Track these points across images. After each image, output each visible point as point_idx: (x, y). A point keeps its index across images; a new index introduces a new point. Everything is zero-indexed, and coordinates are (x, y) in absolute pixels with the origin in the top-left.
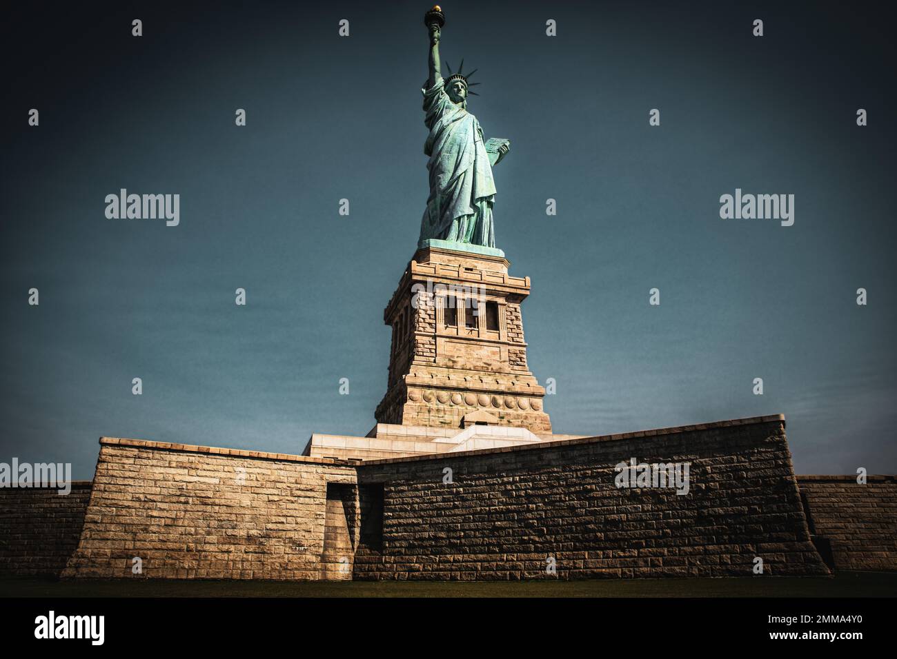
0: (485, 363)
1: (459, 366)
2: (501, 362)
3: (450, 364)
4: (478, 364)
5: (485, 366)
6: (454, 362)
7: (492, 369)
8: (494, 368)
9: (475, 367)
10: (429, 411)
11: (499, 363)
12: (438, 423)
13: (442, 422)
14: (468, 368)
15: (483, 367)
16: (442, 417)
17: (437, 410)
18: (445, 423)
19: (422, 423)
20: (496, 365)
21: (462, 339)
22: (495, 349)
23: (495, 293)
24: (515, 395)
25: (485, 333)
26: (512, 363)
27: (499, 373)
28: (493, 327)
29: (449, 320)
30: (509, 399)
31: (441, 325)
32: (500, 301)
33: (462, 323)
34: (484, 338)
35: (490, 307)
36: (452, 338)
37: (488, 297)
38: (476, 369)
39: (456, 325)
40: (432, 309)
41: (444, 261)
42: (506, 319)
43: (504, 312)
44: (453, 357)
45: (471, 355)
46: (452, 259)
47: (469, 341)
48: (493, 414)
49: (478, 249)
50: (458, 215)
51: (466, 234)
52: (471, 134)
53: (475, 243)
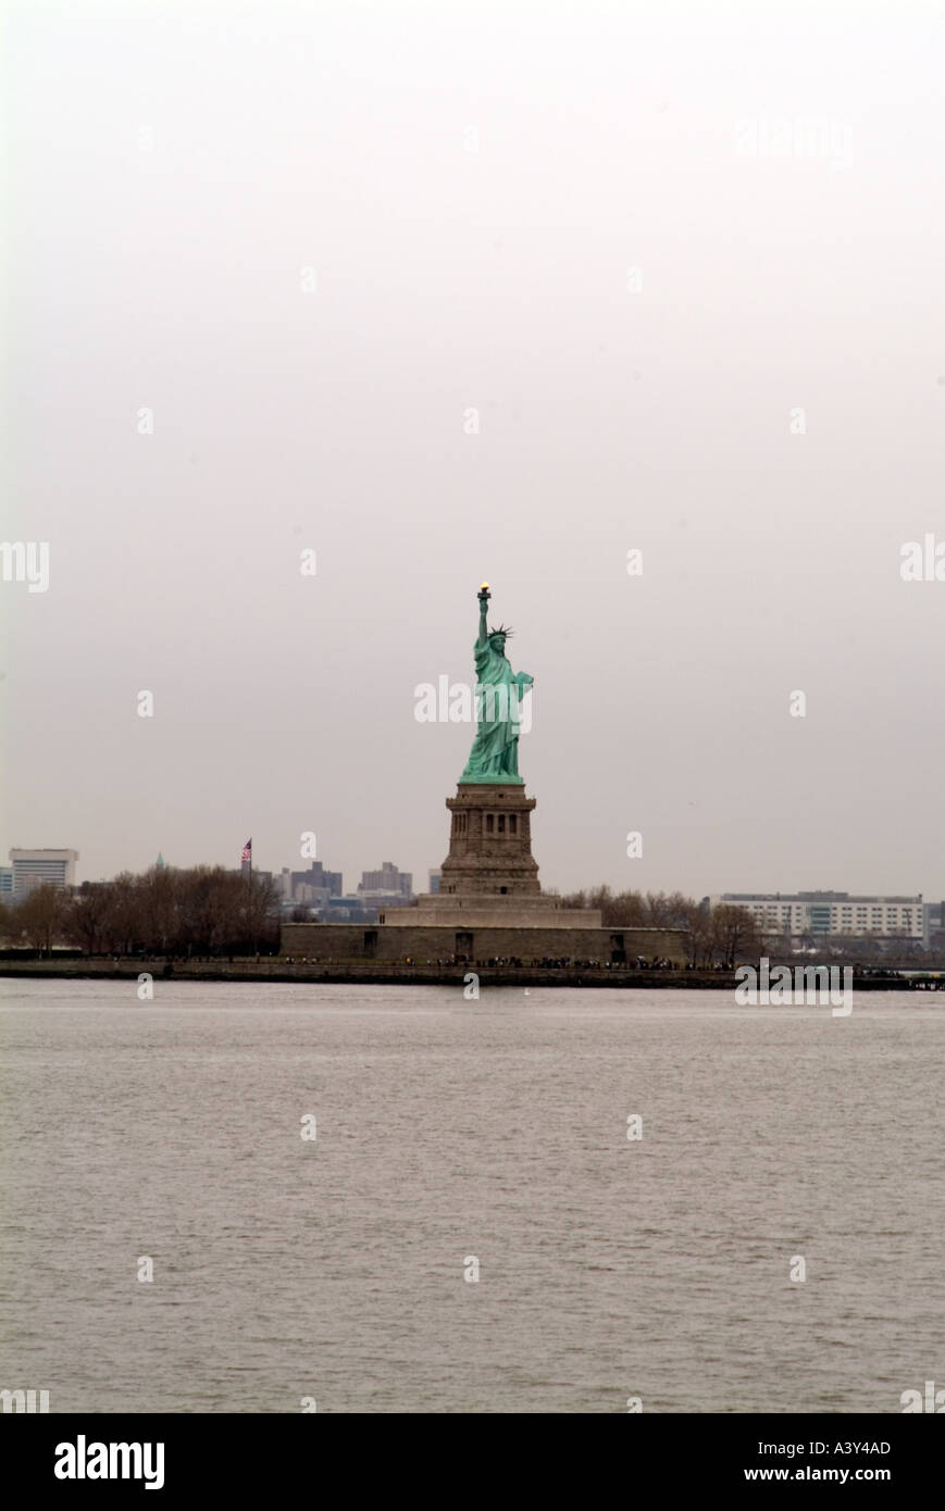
21: (495, 840)
22: (513, 843)
23: (516, 811)
24: (523, 870)
25: (508, 835)
26: (523, 850)
27: (515, 857)
28: (514, 830)
29: (490, 829)
30: (520, 873)
31: (485, 833)
32: (519, 815)
33: (496, 831)
34: (508, 838)
35: (513, 818)
36: (490, 840)
37: (512, 813)
38: (503, 856)
39: (493, 831)
40: (480, 823)
41: (487, 791)
42: (521, 825)
43: (520, 821)
44: (490, 850)
45: (500, 848)
46: (491, 788)
47: (499, 841)
48: (510, 882)
49: (505, 778)
50: (496, 757)
51: (500, 764)
53: (507, 770)
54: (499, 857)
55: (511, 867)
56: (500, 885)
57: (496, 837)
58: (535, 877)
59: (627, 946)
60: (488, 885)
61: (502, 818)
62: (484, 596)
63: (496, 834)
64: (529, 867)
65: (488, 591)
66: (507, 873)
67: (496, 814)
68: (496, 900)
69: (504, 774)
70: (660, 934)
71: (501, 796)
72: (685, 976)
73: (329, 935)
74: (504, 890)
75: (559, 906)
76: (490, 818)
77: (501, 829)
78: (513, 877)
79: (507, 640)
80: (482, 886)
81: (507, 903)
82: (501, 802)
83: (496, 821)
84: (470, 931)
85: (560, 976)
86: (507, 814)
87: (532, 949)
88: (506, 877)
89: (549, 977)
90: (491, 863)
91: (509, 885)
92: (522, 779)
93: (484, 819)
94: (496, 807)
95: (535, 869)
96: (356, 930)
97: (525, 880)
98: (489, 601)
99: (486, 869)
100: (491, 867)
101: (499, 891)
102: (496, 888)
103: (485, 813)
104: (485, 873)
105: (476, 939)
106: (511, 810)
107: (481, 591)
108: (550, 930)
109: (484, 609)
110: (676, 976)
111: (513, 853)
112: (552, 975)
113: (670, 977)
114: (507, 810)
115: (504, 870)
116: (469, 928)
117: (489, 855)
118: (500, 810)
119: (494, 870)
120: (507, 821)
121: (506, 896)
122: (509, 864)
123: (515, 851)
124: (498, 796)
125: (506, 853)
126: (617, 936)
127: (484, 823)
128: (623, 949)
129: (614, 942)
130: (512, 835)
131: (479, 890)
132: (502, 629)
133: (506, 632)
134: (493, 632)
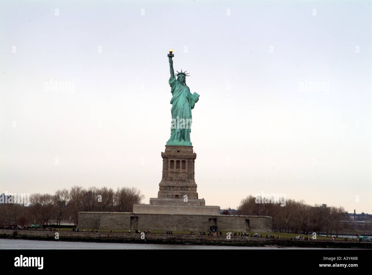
17: (166, 192)
21: (175, 172)
22: (184, 174)
23: (185, 158)
24: (187, 187)
25: (181, 170)
26: (188, 178)
27: (184, 181)
28: (184, 168)
29: (172, 167)
30: (186, 188)
31: (169, 169)
32: (186, 160)
33: (175, 168)
34: (181, 171)
35: (184, 162)
36: (172, 172)
37: (183, 160)
38: (178, 180)
39: (173, 168)
40: (167, 164)
41: (172, 149)
42: (188, 165)
43: (187, 163)
44: (172, 177)
45: (177, 177)
46: (174, 148)
47: (176, 173)
48: (180, 193)
49: (182, 143)
50: (178, 132)
51: (181, 136)
52: (183, 101)
53: (184, 138)
54: (176, 181)
55: (182, 185)
56: (175, 194)
57: (175, 171)
58: (196, 191)
59: (218, 224)
60: (169, 194)
61: (178, 162)
62: (171, 56)
63: (175, 170)
64: (191, 185)
65: (172, 53)
66: (179, 188)
67: (175, 160)
68: (170, 201)
69: (182, 141)
71: (178, 151)
72: (200, 238)
73: (86, 217)
74: (177, 196)
76: (172, 161)
77: (178, 167)
78: (182, 190)
79: (186, 77)
80: (166, 195)
81: (176, 203)
82: (178, 154)
83: (175, 163)
84: (137, 216)
85: (137, 237)
86: (181, 160)
87: (159, 224)
88: (179, 190)
89: (132, 238)
90: (171, 184)
91: (180, 194)
92: (191, 144)
93: (169, 162)
94: (174, 157)
95: (195, 186)
96: (97, 215)
97: (189, 192)
98: (173, 59)
99: (168, 187)
100: (171, 185)
101: (174, 197)
102: (173, 196)
103: (170, 160)
104: (168, 188)
105: (139, 219)
106: (182, 158)
107: (169, 53)
108: (165, 215)
109: (171, 62)
110: (194, 238)
111: (183, 179)
112: (133, 237)
113: (191, 238)
114: (180, 158)
115: (178, 187)
116: (137, 214)
117: (171, 180)
118: (177, 158)
119: (173, 187)
120: (181, 163)
121: (178, 200)
122: (181, 184)
123: (186, 178)
124: (177, 151)
125: (179, 179)
126: (213, 219)
127: (169, 164)
128: (216, 225)
129: (212, 221)
130: (184, 170)
131: (165, 196)
132: (183, 72)
133: (185, 73)
134: (178, 73)
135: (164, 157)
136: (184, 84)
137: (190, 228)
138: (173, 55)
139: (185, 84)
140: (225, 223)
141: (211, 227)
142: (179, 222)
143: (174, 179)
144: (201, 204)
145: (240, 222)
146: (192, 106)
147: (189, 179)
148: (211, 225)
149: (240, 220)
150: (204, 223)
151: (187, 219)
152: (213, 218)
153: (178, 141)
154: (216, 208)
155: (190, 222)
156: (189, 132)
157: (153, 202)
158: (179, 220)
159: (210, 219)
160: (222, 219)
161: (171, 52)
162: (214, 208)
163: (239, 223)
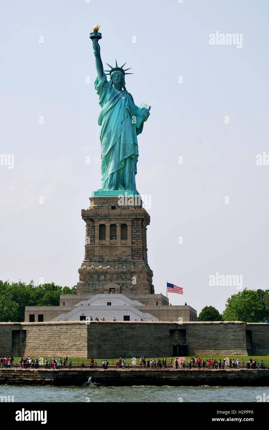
0: (119, 258)
1: (105, 260)
2: (127, 256)
3: (101, 260)
4: (115, 258)
5: (119, 259)
6: (103, 259)
7: (122, 260)
8: (123, 260)
9: (113, 260)
10: (89, 285)
11: (126, 257)
12: (92, 290)
13: (94, 290)
14: (110, 261)
15: (117, 260)
16: (95, 287)
17: (92, 284)
18: (96, 290)
19: (85, 290)
20: (124, 258)
21: (107, 247)
22: (124, 249)
23: (126, 220)
24: (132, 273)
25: (118, 241)
26: (133, 256)
27: (125, 262)
28: (124, 237)
29: (102, 236)
30: (128, 276)
31: (97, 241)
32: (128, 223)
33: (108, 238)
34: (119, 244)
36: (103, 246)
38: (114, 261)
39: (105, 239)
40: (93, 232)
41: (101, 204)
42: (132, 232)
43: (129, 228)
44: (103, 256)
45: (112, 254)
46: (105, 201)
47: (111, 247)
48: (119, 284)
49: (121, 192)
51: (118, 182)
52: (120, 117)
53: (124, 185)
54: (111, 262)
55: (121, 271)
56: (108, 287)
57: (108, 244)
59: (190, 340)
62: (96, 36)
63: (108, 241)
64: (137, 269)
65: (99, 32)
66: (116, 276)
67: (108, 223)
69: (121, 189)
70: (223, 326)
71: (113, 207)
75: (160, 303)
76: (102, 227)
77: (113, 236)
78: (122, 278)
82: (112, 212)
83: (108, 229)
86: (118, 224)
88: (116, 280)
90: (101, 268)
91: (117, 287)
93: (97, 228)
94: (106, 217)
99: (96, 273)
100: (101, 271)
103: (97, 224)
104: (96, 276)
107: (93, 32)
109: (97, 49)
114: (118, 220)
117: (101, 261)
118: (111, 220)
119: (105, 273)
120: (118, 229)
122: (119, 268)
123: (129, 256)
124: (111, 208)
125: (116, 258)
126: (179, 330)
127: (97, 232)
128: (185, 343)
129: (177, 336)
130: (123, 242)
131: (89, 292)
132: (119, 66)
133: (124, 68)
134: (110, 69)
135: (86, 218)
136: (123, 89)
137: (130, 352)
138: (101, 34)
139: (125, 89)
140: (204, 338)
141: (175, 348)
142: (103, 338)
143: (106, 258)
144: (157, 303)
145: (234, 335)
146: (138, 127)
147: (135, 258)
148: (175, 344)
149: (234, 332)
150: (160, 338)
151: (122, 332)
152: (179, 328)
153: (114, 189)
154: (186, 310)
155: (129, 338)
156: (134, 173)
157: (65, 303)
158: (103, 335)
159: (172, 332)
160: (197, 330)
161: (96, 30)
162: (181, 310)
163: (232, 337)
